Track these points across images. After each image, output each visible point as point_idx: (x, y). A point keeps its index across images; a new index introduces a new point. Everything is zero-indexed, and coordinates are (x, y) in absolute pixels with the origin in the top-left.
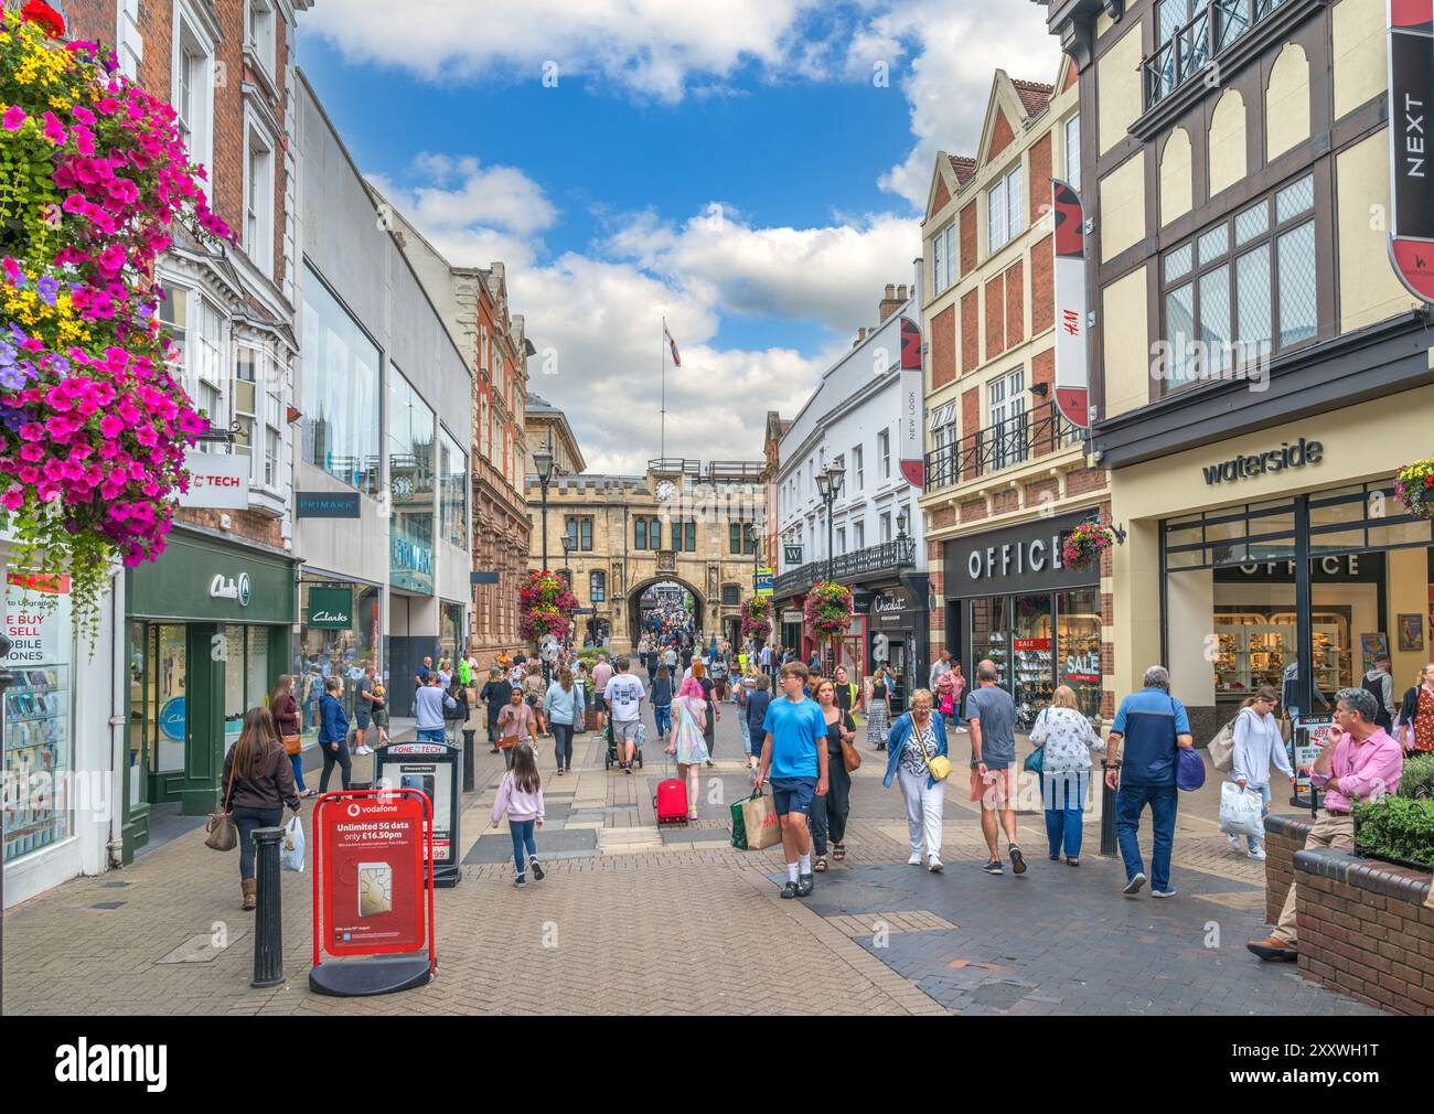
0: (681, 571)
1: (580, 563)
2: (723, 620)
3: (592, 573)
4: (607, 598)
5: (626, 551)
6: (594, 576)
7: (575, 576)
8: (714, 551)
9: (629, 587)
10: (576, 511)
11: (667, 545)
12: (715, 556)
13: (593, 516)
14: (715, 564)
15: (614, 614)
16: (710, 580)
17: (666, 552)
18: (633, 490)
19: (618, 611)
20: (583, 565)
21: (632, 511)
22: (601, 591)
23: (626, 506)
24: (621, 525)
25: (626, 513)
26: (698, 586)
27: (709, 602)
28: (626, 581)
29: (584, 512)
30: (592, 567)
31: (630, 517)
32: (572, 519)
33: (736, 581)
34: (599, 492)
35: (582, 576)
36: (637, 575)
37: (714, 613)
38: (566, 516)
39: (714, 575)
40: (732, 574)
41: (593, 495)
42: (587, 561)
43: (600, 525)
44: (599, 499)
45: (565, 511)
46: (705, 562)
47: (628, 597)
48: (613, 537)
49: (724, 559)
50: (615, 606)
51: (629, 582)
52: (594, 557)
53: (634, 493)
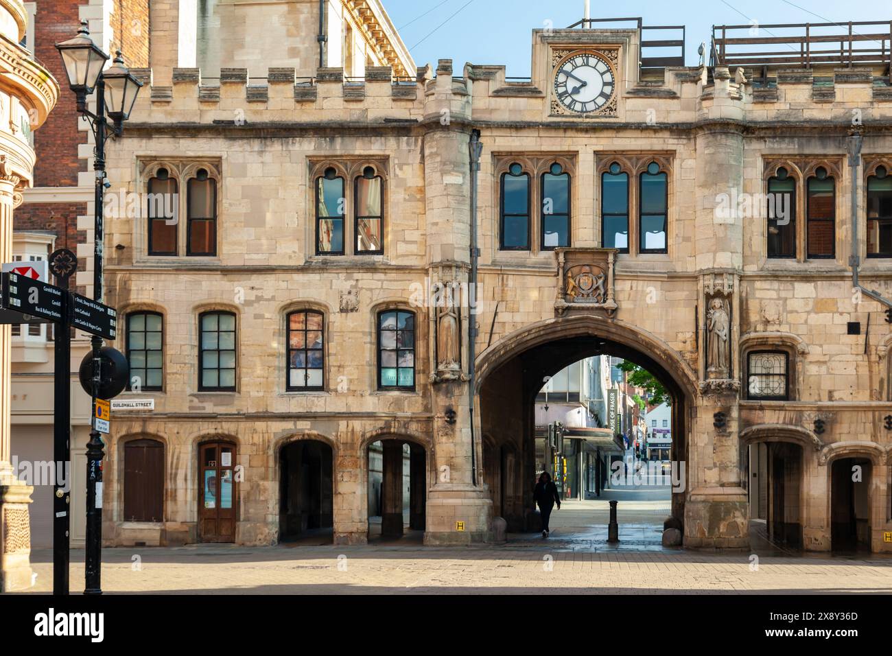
0: (625, 305)
1: (347, 285)
2: (745, 440)
3: (382, 312)
4: (421, 379)
5: (474, 252)
6: (390, 322)
7: (336, 320)
8: (720, 244)
9: (482, 348)
10: (341, 147)
11: (586, 232)
12: (725, 260)
13: (384, 160)
14: (725, 284)
15: (438, 423)
16: (708, 330)
17: (584, 251)
18: (494, 85)
19: (451, 415)
20: (355, 290)
21: (493, 142)
22: (408, 360)
23: (473, 129)
24: (455, 179)
25: (475, 149)
26: (674, 347)
27: (706, 391)
28: (473, 333)
29: (361, 147)
30: (381, 298)
31: (485, 160)
32: (330, 173)
33: (785, 331)
34: (403, 92)
35: (351, 321)
36: (503, 317)
37: (721, 421)
38: (312, 162)
39: (720, 317)
40: (771, 314)
41: (387, 101)
42: (366, 280)
43: (401, 183)
44: (401, 111)
45: (307, 147)
46: (694, 278)
47: (478, 378)
48: (437, 210)
49: (751, 269)
50: (441, 401)
51: (482, 338)
52: (387, 269)
53: (498, 93)
